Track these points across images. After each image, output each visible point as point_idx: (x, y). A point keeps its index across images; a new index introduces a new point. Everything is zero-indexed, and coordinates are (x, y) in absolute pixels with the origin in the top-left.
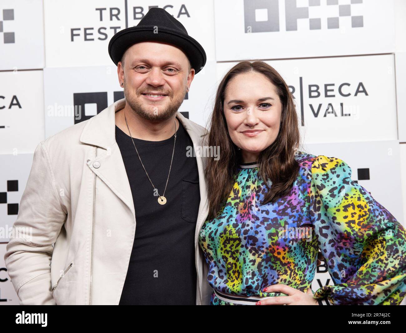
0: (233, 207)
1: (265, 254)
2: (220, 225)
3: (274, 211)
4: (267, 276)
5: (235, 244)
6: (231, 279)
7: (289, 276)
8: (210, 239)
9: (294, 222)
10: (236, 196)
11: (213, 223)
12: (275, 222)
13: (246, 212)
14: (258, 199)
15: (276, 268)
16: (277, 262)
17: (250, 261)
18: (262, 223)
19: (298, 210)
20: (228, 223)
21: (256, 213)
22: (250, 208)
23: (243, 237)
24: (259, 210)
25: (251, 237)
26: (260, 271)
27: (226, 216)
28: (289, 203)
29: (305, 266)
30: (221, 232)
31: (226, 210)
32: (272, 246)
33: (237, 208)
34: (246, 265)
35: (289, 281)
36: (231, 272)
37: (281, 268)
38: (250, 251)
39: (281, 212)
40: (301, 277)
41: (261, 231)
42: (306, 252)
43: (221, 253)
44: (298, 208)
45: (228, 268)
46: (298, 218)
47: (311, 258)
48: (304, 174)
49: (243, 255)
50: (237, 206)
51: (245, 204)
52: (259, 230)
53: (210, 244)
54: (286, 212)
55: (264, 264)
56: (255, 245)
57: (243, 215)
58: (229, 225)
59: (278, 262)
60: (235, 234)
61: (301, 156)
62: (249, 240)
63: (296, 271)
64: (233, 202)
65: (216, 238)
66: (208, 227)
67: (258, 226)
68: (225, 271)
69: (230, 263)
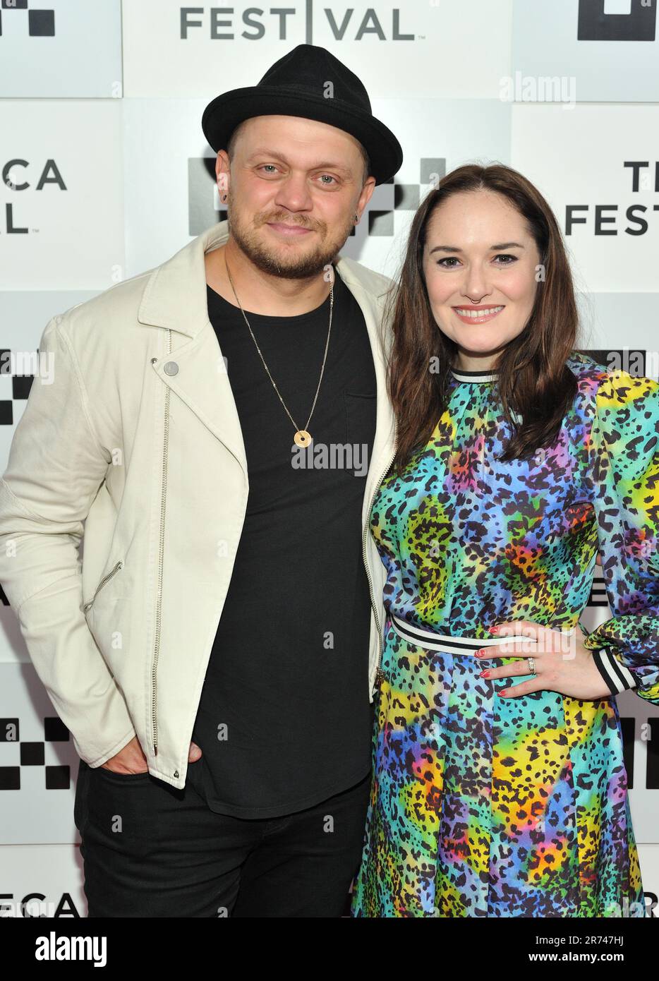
0: (437, 460)
1: (495, 558)
2: (410, 494)
3: (521, 478)
4: (493, 598)
5: (439, 534)
6: (426, 597)
7: (533, 598)
8: (389, 521)
9: (559, 500)
10: (445, 438)
11: (397, 490)
12: (521, 501)
13: (465, 472)
14: (490, 450)
15: (512, 586)
16: (515, 576)
17: (465, 570)
18: (498, 500)
19: (569, 477)
20: (428, 493)
21: (485, 477)
22: (474, 466)
23: (459, 524)
24: (491, 473)
25: (473, 525)
26: (480, 587)
27: (424, 476)
28: (551, 462)
29: (568, 578)
30: (413, 509)
31: (424, 464)
32: (513, 547)
33: (447, 463)
34: (454, 576)
35: (534, 608)
36: (427, 584)
37: (520, 586)
38: (468, 551)
39: (533, 481)
40: (557, 600)
41: (494, 516)
42: (575, 553)
43: (409, 548)
44: (568, 472)
45: (421, 577)
46: (568, 492)
47: (581, 564)
48: (580, 407)
49: (453, 557)
50: (446, 459)
51: (463, 456)
52: (490, 512)
53: (386, 530)
54: (544, 480)
55: (489, 576)
56: (479, 540)
57: (458, 478)
58: (430, 496)
59: (518, 577)
60: (444, 516)
61: (578, 366)
62: (469, 531)
63: (548, 589)
64: (439, 451)
65: (401, 519)
66: (385, 497)
67: (489, 506)
68: (414, 581)
69: (426, 569)
